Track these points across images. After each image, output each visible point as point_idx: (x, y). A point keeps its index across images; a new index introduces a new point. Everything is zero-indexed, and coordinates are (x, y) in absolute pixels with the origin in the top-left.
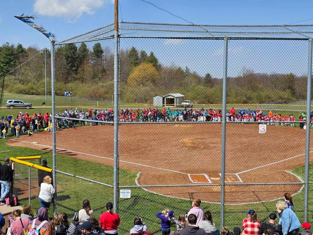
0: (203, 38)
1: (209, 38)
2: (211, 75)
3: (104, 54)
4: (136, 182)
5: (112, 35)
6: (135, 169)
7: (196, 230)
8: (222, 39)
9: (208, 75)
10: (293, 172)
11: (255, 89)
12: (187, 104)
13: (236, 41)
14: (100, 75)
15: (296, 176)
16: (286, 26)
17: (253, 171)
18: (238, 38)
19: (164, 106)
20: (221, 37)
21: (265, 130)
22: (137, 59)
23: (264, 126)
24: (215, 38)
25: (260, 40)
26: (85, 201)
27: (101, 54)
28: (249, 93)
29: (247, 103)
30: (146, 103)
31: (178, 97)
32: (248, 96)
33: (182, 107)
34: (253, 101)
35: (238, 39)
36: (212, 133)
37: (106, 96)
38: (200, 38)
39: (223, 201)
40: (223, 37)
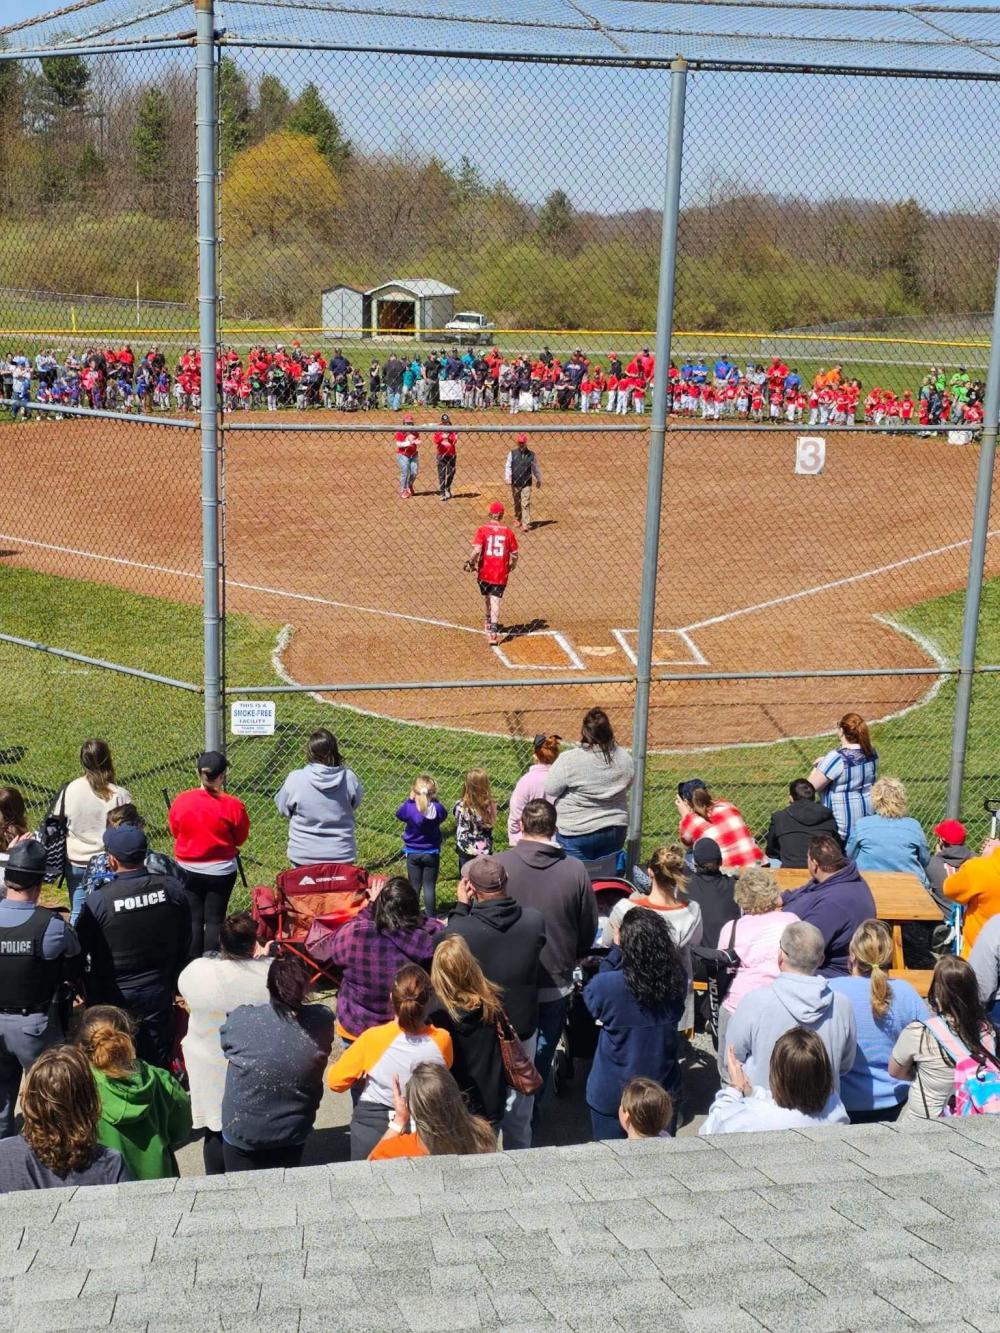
0: (583, 61)
1: (610, 58)
2: (570, 196)
3: (91, 85)
4: (278, 666)
5: (186, 31)
6: (265, 611)
7: (553, 860)
8: (663, 67)
9: (559, 201)
10: (904, 622)
11: (754, 266)
12: (473, 327)
13: (719, 75)
14: (75, 186)
15: (914, 636)
16: (925, 9)
17: (747, 617)
18: (727, 66)
19: (368, 335)
20: (660, 56)
21: (818, 460)
22: (245, 115)
23: (816, 446)
24: (633, 62)
25: (819, 76)
26: (88, 744)
27: (80, 85)
28: (732, 283)
29: (719, 325)
30: (290, 320)
31: (430, 298)
32: (723, 296)
33: (450, 340)
34: (746, 317)
35: (729, 69)
36: (578, 458)
37: (106, 281)
38: (572, 57)
39: (641, 743)
40: (669, 57)
